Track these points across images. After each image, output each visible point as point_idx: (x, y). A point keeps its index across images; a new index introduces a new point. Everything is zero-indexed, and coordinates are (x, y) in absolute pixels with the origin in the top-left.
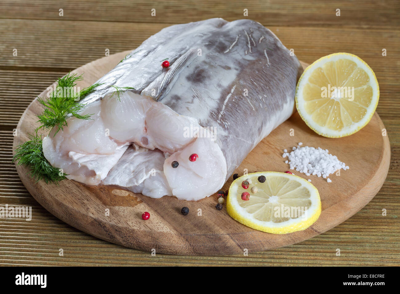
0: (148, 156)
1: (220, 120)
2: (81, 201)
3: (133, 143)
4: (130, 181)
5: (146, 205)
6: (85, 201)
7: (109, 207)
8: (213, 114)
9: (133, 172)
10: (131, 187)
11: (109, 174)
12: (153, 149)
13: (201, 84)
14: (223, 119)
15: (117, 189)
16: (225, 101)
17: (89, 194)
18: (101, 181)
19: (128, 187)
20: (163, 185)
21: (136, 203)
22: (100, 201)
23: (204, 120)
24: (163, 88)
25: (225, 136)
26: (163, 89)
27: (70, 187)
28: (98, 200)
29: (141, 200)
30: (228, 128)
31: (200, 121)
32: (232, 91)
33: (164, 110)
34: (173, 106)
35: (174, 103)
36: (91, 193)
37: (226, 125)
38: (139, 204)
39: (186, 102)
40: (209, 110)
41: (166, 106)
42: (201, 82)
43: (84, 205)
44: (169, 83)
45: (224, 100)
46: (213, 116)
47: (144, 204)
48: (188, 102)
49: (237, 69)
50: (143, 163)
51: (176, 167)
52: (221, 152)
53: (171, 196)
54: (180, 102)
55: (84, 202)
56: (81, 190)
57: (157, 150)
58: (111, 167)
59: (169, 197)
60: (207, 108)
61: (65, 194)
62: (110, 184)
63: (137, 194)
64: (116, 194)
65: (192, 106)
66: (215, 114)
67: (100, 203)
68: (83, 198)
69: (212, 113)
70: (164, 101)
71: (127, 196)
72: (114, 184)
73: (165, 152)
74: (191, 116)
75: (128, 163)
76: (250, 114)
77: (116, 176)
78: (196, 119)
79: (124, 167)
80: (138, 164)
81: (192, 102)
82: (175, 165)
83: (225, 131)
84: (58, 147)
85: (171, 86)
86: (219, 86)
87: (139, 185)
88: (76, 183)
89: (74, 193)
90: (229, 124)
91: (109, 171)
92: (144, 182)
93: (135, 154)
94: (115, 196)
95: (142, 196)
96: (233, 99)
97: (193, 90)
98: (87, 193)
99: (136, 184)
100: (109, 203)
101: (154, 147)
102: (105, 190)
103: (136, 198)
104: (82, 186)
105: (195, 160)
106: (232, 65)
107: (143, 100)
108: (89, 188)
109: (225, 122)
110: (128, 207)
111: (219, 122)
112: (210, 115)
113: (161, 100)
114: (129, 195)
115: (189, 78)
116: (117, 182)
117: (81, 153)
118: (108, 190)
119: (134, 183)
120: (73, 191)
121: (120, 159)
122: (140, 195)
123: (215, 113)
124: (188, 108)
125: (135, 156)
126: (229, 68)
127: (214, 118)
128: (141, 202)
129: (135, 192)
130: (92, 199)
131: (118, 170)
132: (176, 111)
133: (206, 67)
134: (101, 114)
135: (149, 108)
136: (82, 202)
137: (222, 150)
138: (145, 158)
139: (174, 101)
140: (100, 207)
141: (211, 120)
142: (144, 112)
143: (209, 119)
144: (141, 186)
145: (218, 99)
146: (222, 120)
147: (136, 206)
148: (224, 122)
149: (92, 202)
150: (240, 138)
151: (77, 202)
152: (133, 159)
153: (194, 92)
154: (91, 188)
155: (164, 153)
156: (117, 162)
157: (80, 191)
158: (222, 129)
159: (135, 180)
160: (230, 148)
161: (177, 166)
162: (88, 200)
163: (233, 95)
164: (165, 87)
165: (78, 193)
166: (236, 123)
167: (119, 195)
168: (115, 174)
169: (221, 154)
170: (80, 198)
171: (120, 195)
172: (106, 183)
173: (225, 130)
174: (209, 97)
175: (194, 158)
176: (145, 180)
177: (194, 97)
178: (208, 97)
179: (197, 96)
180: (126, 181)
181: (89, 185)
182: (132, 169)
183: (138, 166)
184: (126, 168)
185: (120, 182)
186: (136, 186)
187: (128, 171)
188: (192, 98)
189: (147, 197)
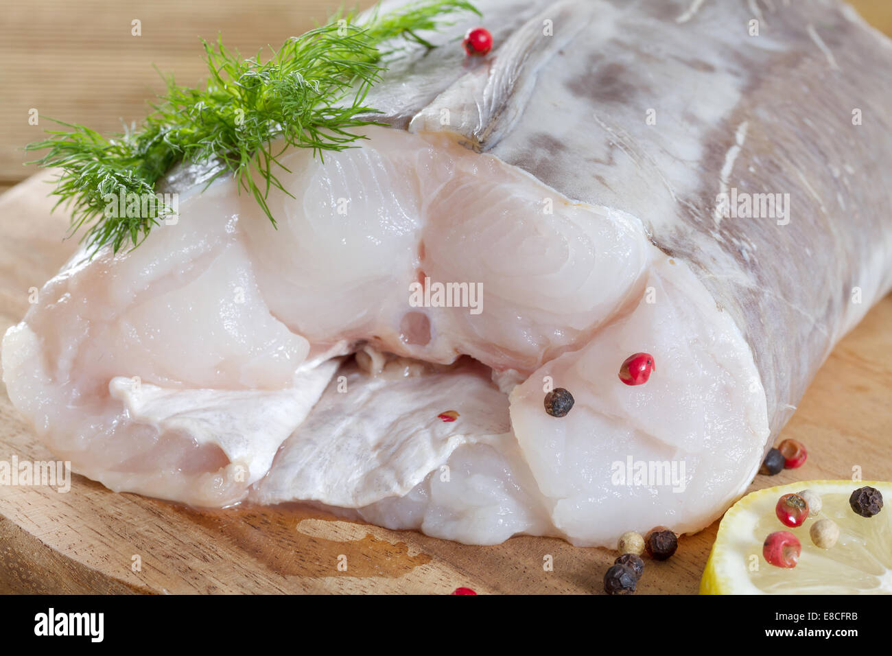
0: (430, 391)
1: (721, 234)
2: (174, 562)
3: (364, 342)
4: (370, 480)
5: (448, 570)
6: (196, 563)
7: (298, 580)
8: (693, 211)
9: (378, 446)
10: (374, 506)
11: (280, 457)
12: (450, 360)
13: (624, 108)
14: (730, 231)
15: (317, 517)
16: (722, 168)
17: (205, 539)
18: (250, 488)
19: (362, 508)
20: (510, 491)
21: (404, 562)
22: (255, 559)
23: (665, 226)
24: (496, 104)
25: (751, 291)
26: (496, 110)
27: (120, 514)
28: (247, 557)
29: (422, 554)
30: (752, 261)
31: (650, 228)
32: (740, 137)
33: (506, 186)
34: (544, 172)
35: (544, 161)
36: (211, 532)
37: (746, 250)
38: (417, 569)
39: (588, 160)
40: (673, 195)
41: (518, 168)
42: (624, 102)
43: (192, 575)
44: (513, 92)
45: (719, 165)
46: (692, 217)
47: (439, 565)
48: (597, 161)
49: (736, 74)
50: (412, 413)
51: (566, 410)
52: (746, 346)
53: (540, 537)
54: (565, 157)
55: (191, 565)
56: (170, 523)
57: (466, 364)
58: (283, 435)
59: (535, 540)
60: (667, 188)
61: (104, 540)
62: (287, 496)
63: (401, 532)
64: (315, 535)
65: (610, 174)
66: (697, 211)
67: (257, 567)
68: (184, 553)
69: (686, 207)
70: (504, 150)
71: (361, 542)
72: (302, 496)
73: (502, 370)
74: (617, 207)
75: (350, 415)
76: (816, 222)
77: (309, 465)
78: (639, 220)
79: (338, 431)
80: (392, 419)
81: (610, 162)
82: (558, 404)
83: (745, 272)
84: (64, 363)
85: (519, 101)
86: (692, 119)
87: (406, 496)
88: (145, 503)
89: (144, 537)
90: (754, 246)
91: (279, 450)
92: (426, 483)
93: (372, 386)
94: (313, 540)
95: (421, 538)
96: (748, 166)
97: (603, 125)
98: (196, 534)
99: (396, 489)
100: (296, 568)
101: (456, 350)
102: (266, 522)
103: (402, 548)
104: (170, 510)
105: (645, 376)
106: (714, 59)
107: (416, 155)
108: (202, 516)
109: (739, 239)
110: (375, 579)
111: (718, 236)
112: (679, 212)
113: (494, 146)
114: (369, 536)
115: (576, 87)
116: (318, 489)
117: (158, 385)
118: (279, 522)
119: (388, 488)
120: (137, 529)
121: (314, 407)
122: (415, 535)
123: (697, 208)
124: (599, 178)
125: (374, 394)
126: (709, 68)
127: (698, 223)
128: (425, 558)
129: (393, 527)
130: (219, 553)
131: (315, 444)
132: (559, 187)
133: (628, 58)
134: (239, 225)
135: (442, 186)
136: (182, 566)
137: (747, 338)
138: (418, 398)
139: (541, 154)
140: (259, 580)
141: (690, 230)
142: (419, 206)
143: (682, 224)
144: (415, 499)
145: (698, 161)
146: (725, 232)
147: (407, 575)
148: (735, 240)
149: (223, 566)
150: (795, 306)
151: (160, 566)
152: (369, 401)
153: (609, 129)
154: (210, 517)
155: (496, 373)
156: (307, 418)
157: (165, 527)
158: (735, 263)
159: (388, 476)
160: (770, 336)
161: (570, 408)
162: (205, 559)
163: (745, 153)
164: (503, 103)
165: (159, 536)
166: (777, 248)
167: (330, 538)
168: (303, 457)
169: (744, 352)
170: (170, 553)
171: (335, 539)
172: (268, 497)
173: (745, 267)
174: (664, 151)
175: (643, 368)
176: (432, 473)
177: (612, 147)
178: (661, 152)
179: (621, 145)
180: (353, 481)
181: (199, 507)
182: (372, 437)
183: (394, 424)
184: (346, 433)
185: (329, 486)
186: (396, 498)
187: (355, 444)
188: (606, 149)
189: (443, 541)
